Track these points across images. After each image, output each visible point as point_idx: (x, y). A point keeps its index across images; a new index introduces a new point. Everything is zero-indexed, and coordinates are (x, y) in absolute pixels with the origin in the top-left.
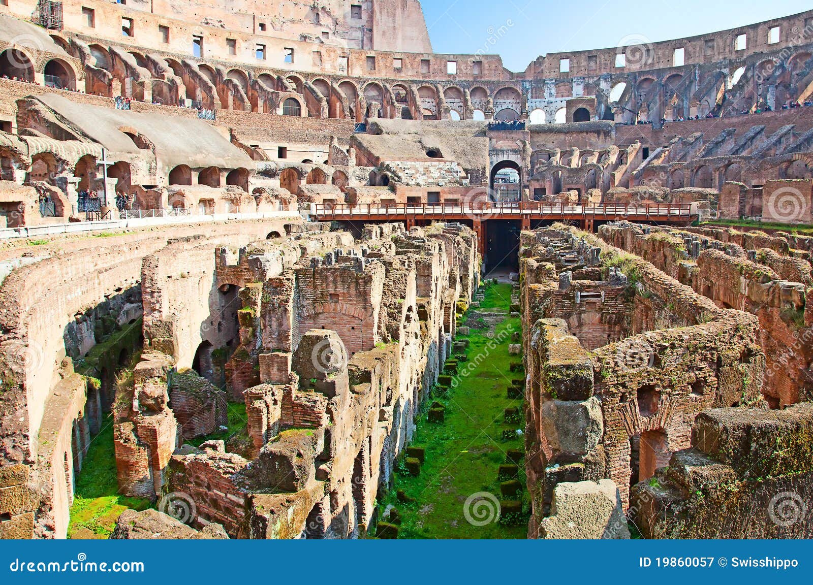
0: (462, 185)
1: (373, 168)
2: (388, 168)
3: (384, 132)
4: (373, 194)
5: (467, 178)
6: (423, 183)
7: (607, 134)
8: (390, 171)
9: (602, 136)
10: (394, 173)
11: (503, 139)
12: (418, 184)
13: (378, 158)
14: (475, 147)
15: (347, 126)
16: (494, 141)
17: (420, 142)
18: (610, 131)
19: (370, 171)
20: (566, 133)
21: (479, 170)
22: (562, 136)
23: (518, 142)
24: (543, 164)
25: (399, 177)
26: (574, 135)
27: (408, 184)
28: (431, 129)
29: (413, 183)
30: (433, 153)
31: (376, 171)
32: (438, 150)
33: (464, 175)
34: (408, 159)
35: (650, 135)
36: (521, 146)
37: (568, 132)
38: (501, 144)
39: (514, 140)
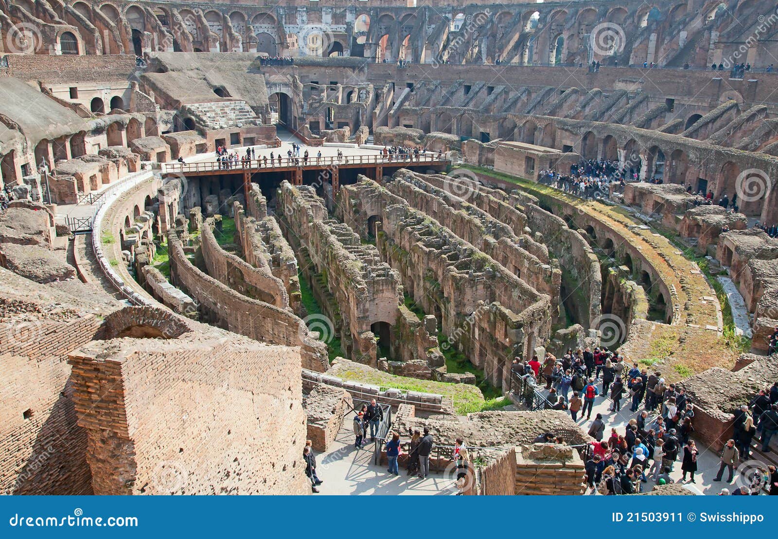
0: (256, 124)
1: (175, 112)
2: (190, 111)
3: (169, 69)
4: (189, 141)
5: (259, 118)
6: (225, 126)
7: (361, 70)
8: (193, 115)
9: (357, 71)
10: (196, 116)
11: (275, 73)
12: (221, 128)
13: (177, 101)
14: (253, 82)
15: (129, 61)
16: (267, 75)
17: (205, 79)
18: (363, 67)
19: (173, 115)
20: (326, 67)
21: (263, 107)
22: (323, 69)
23: (288, 76)
24: (315, 100)
25: (204, 122)
26: (333, 69)
27: (214, 129)
28: (209, 63)
29: (217, 127)
30: (220, 92)
31: (178, 113)
32: (224, 88)
33: (253, 114)
34: (203, 101)
35: (395, 72)
36: (291, 80)
37: (328, 66)
38: (274, 78)
39: (284, 74)
